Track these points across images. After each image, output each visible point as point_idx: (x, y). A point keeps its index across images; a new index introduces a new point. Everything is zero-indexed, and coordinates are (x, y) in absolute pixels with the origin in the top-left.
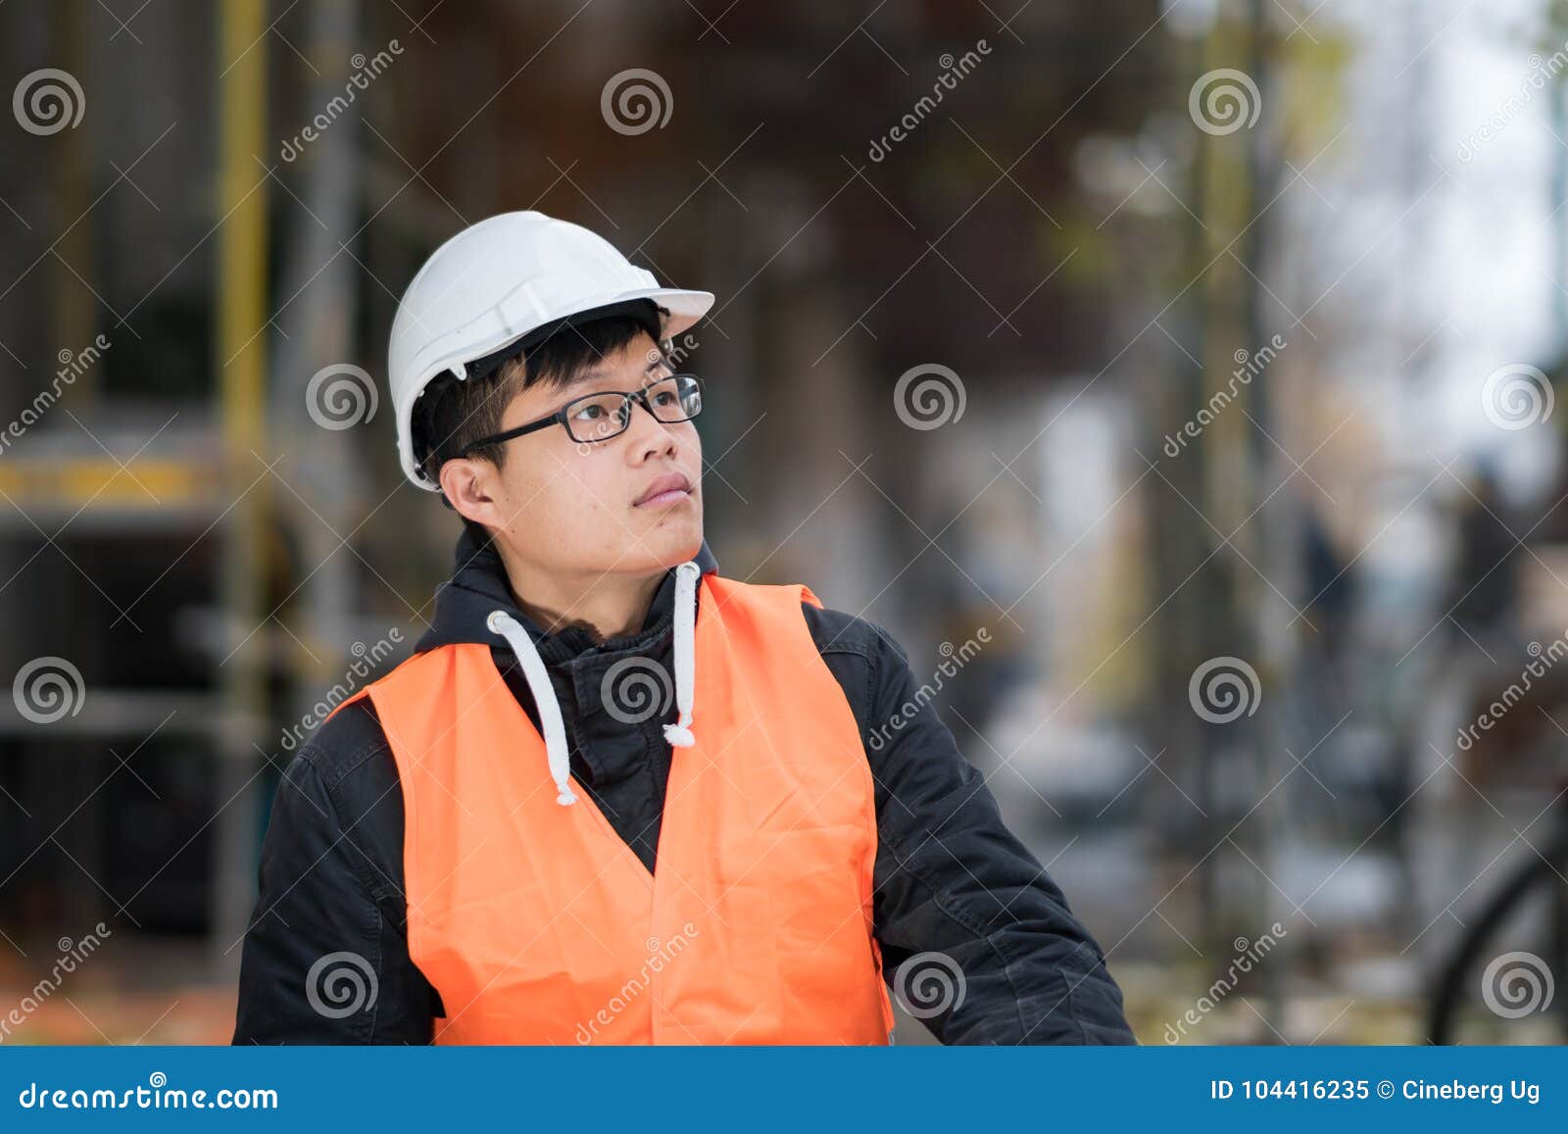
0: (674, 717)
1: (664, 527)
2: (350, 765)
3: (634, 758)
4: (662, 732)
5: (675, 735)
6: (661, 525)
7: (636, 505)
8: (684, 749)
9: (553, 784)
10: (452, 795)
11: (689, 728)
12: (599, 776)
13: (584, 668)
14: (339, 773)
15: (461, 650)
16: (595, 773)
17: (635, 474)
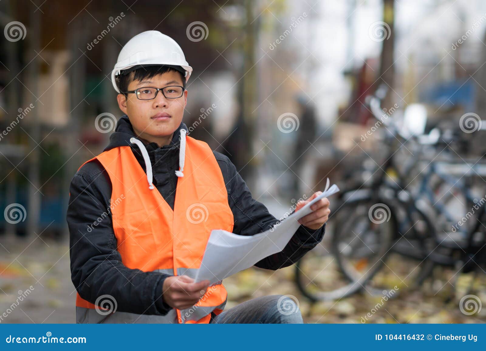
0: (178, 169)
1: (158, 126)
2: (93, 174)
3: (167, 179)
4: (175, 172)
5: (179, 173)
6: (157, 125)
7: (151, 118)
8: (180, 178)
9: (148, 184)
10: (122, 183)
11: (182, 172)
12: (158, 183)
13: (158, 153)
14: (91, 176)
15: (122, 148)
16: (158, 182)
17: (153, 110)
